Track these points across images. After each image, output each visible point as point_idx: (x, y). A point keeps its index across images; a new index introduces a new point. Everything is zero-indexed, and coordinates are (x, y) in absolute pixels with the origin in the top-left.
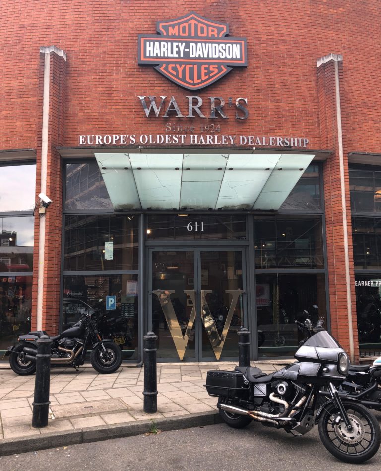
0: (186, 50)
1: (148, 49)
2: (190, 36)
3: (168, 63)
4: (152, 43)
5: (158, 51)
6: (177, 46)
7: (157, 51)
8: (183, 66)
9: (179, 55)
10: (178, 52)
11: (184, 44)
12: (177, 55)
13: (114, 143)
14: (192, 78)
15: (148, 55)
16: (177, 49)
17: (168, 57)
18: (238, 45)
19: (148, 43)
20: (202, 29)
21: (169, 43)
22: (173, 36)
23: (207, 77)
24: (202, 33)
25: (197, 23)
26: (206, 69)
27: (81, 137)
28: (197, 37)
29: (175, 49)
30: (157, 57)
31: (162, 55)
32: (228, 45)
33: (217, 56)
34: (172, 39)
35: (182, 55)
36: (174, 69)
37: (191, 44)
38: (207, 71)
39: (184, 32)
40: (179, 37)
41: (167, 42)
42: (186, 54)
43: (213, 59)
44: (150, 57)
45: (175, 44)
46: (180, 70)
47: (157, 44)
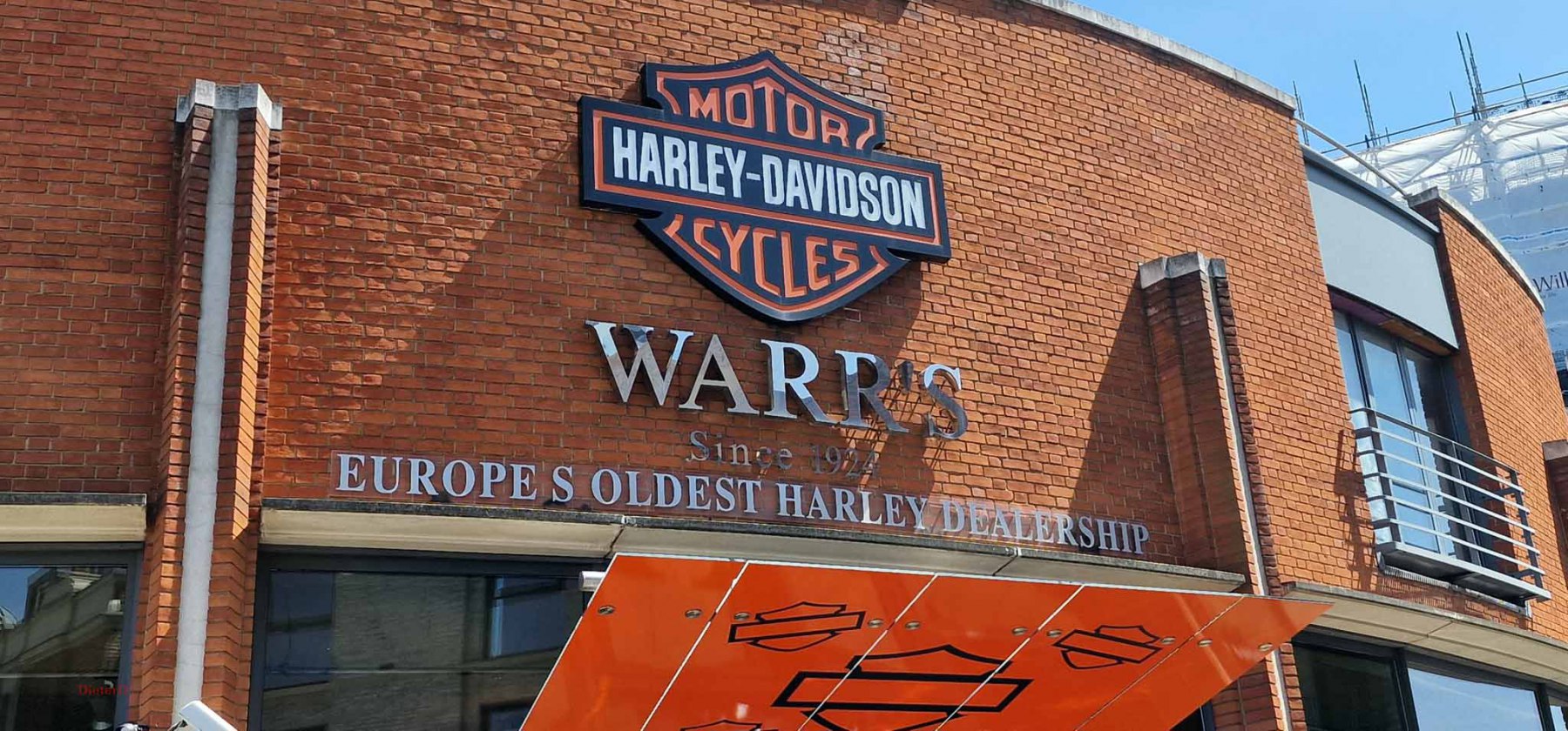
0: (750, 176)
1: (619, 154)
2: (759, 130)
4: (632, 134)
5: (655, 166)
6: (721, 159)
7: (650, 166)
8: (742, 234)
9: (729, 189)
10: (724, 180)
11: (742, 155)
12: (721, 191)
13: (487, 493)
14: (774, 275)
15: (619, 173)
16: (720, 170)
17: (689, 193)
18: (918, 186)
19: (617, 132)
20: (800, 114)
21: (693, 145)
22: (703, 122)
23: (825, 283)
24: (801, 124)
25: (781, 90)
26: (819, 251)
27: (345, 459)
28: (782, 135)
29: (714, 170)
30: (651, 184)
31: (670, 182)
32: (885, 181)
33: (852, 212)
34: (701, 131)
35: (737, 193)
36: (713, 236)
37: (767, 161)
38: (823, 261)
39: (740, 112)
40: (724, 127)
41: (686, 139)
42: (753, 192)
43: (838, 218)
44: (625, 181)
45: (712, 151)
46: (735, 243)
47: (649, 140)
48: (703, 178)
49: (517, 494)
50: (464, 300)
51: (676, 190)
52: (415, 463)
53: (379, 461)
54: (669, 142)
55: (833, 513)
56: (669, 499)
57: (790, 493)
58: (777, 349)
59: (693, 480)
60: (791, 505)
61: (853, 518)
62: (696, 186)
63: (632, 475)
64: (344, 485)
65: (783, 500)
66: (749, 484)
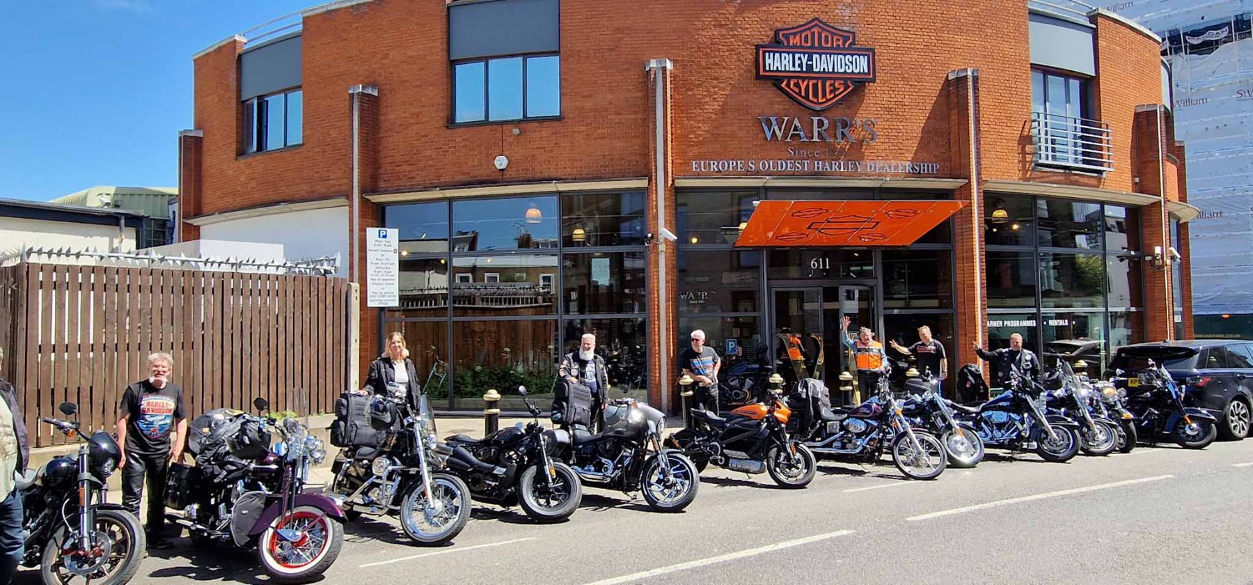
0: (809, 63)
1: (768, 61)
2: (812, 47)
3: (790, 78)
4: (772, 54)
5: (779, 65)
6: (800, 59)
7: (777, 64)
8: (806, 83)
9: (802, 68)
10: (801, 65)
11: (806, 55)
12: (799, 69)
13: (731, 169)
14: (816, 95)
15: (767, 69)
16: (799, 62)
17: (789, 71)
18: (866, 57)
19: (767, 54)
20: (826, 37)
21: (791, 55)
22: (795, 46)
23: (832, 96)
24: (827, 42)
25: (820, 30)
26: (831, 85)
27: (694, 162)
28: (820, 47)
29: (797, 62)
30: (777, 71)
31: (783, 69)
32: (855, 57)
33: (842, 70)
34: (792, 50)
35: (804, 69)
36: (797, 85)
37: (815, 56)
38: (832, 88)
39: (806, 41)
40: (801, 47)
41: (788, 53)
42: (810, 67)
43: (838, 73)
44: (770, 71)
45: (797, 56)
46: (803, 87)
47: (777, 55)
48: (794, 66)
49: (739, 169)
50: (723, 113)
51: (785, 71)
52: (712, 162)
53: (702, 162)
54: (783, 55)
55: (831, 169)
56: (782, 167)
57: (818, 164)
58: (815, 119)
59: (789, 162)
60: (818, 168)
61: (837, 169)
62: (792, 69)
63: (771, 162)
64: (694, 169)
65: (816, 165)
66: (806, 162)
